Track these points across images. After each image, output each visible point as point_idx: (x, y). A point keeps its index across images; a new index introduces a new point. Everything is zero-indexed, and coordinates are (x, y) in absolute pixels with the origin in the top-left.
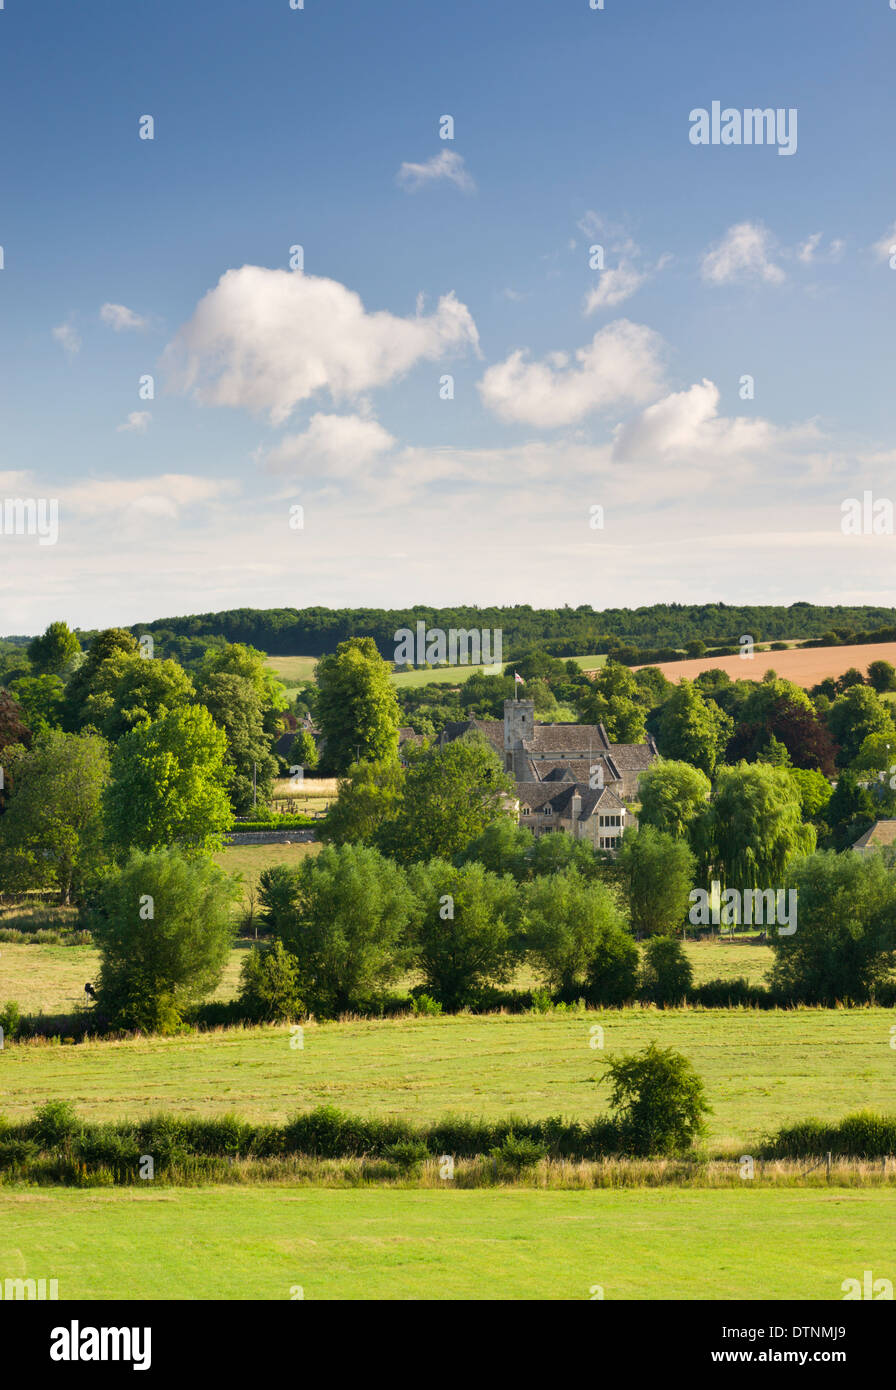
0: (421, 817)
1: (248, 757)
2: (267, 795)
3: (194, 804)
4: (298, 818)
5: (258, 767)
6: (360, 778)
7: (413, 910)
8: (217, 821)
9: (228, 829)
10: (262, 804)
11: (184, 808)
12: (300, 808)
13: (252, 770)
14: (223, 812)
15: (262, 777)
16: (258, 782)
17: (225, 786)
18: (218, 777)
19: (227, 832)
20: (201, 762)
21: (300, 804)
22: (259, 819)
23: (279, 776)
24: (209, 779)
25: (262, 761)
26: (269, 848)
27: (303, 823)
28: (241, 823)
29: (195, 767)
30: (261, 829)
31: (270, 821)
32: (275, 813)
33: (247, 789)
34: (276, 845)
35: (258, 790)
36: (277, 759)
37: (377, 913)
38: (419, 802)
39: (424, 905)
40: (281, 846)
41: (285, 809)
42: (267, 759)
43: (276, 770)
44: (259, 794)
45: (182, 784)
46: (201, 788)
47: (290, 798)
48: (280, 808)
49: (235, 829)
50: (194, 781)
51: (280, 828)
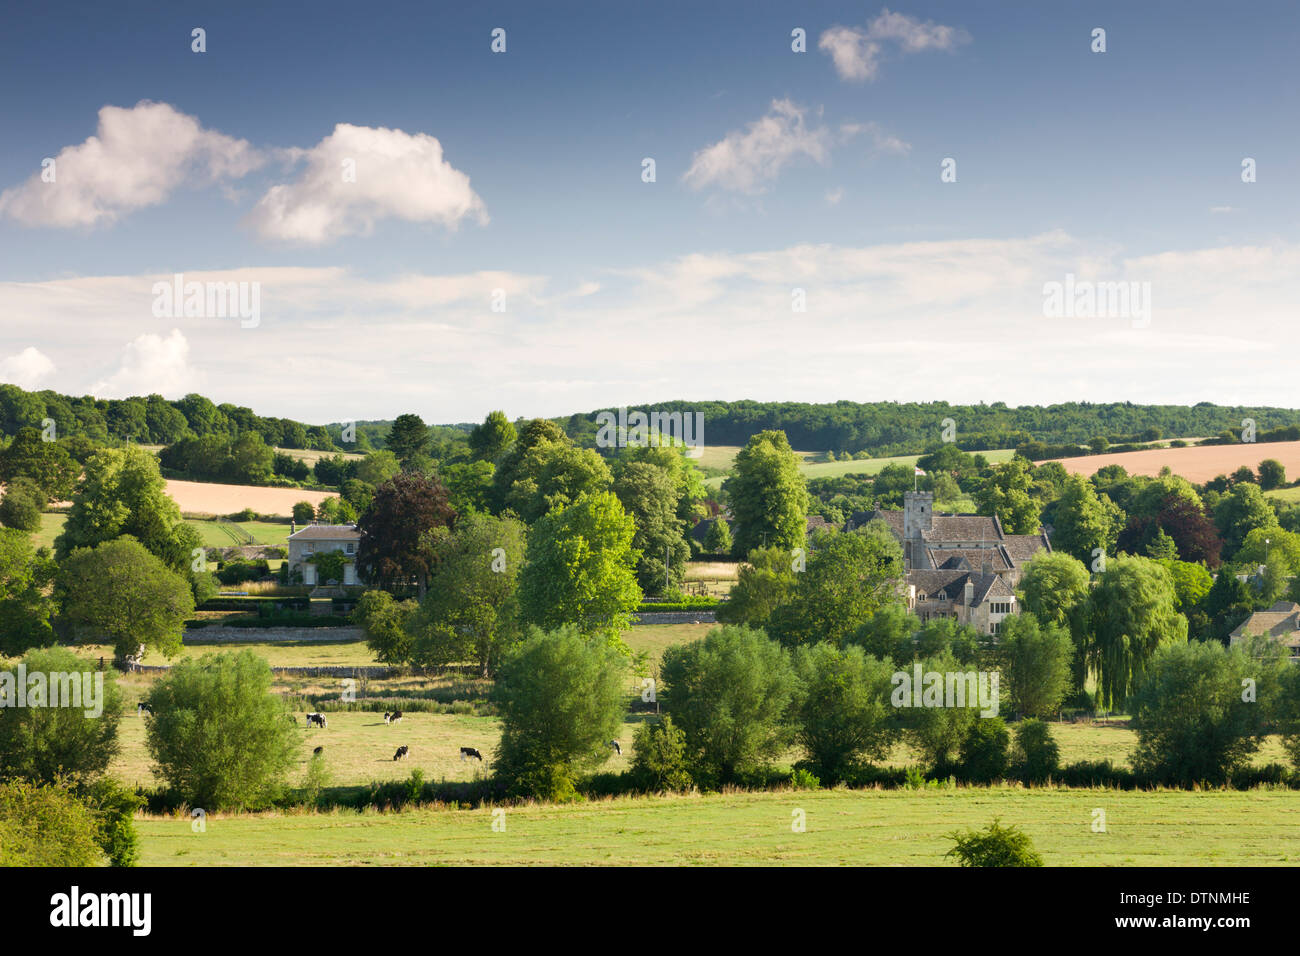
0: (815, 602)
1: (661, 542)
2: (679, 577)
3: (604, 585)
4: (707, 600)
5: (671, 551)
6: (759, 563)
7: (796, 690)
8: (625, 602)
9: (635, 609)
10: (675, 586)
11: (594, 590)
12: (710, 590)
13: (665, 554)
14: (633, 593)
15: (674, 561)
16: (670, 566)
17: (634, 569)
18: (627, 559)
19: (635, 612)
20: (610, 544)
21: (710, 587)
22: (670, 600)
23: (690, 560)
24: (618, 562)
25: (675, 546)
26: (678, 627)
27: (712, 604)
28: (653, 604)
29: (605, 550)
30: (671, 610)
31: (681, 602)
32: (687, 595)
33: (660, 571)
34: (685, 625)
35: (670, 573)
36: (690, 543)
37: (760, 691)
38: (812, 586)
39: (806, 685)
40: (690, 625)
41: (696, 591)
42: (680, 543)
43: (688, 554)
44: (671, 577)
45: (592, 566)
46: (610, 571)
47: (701, 581)
48: (691, 590)
49: (641, 610)
50: (603, 564)
51: (690, 609)
